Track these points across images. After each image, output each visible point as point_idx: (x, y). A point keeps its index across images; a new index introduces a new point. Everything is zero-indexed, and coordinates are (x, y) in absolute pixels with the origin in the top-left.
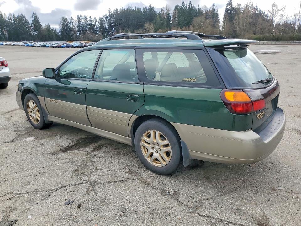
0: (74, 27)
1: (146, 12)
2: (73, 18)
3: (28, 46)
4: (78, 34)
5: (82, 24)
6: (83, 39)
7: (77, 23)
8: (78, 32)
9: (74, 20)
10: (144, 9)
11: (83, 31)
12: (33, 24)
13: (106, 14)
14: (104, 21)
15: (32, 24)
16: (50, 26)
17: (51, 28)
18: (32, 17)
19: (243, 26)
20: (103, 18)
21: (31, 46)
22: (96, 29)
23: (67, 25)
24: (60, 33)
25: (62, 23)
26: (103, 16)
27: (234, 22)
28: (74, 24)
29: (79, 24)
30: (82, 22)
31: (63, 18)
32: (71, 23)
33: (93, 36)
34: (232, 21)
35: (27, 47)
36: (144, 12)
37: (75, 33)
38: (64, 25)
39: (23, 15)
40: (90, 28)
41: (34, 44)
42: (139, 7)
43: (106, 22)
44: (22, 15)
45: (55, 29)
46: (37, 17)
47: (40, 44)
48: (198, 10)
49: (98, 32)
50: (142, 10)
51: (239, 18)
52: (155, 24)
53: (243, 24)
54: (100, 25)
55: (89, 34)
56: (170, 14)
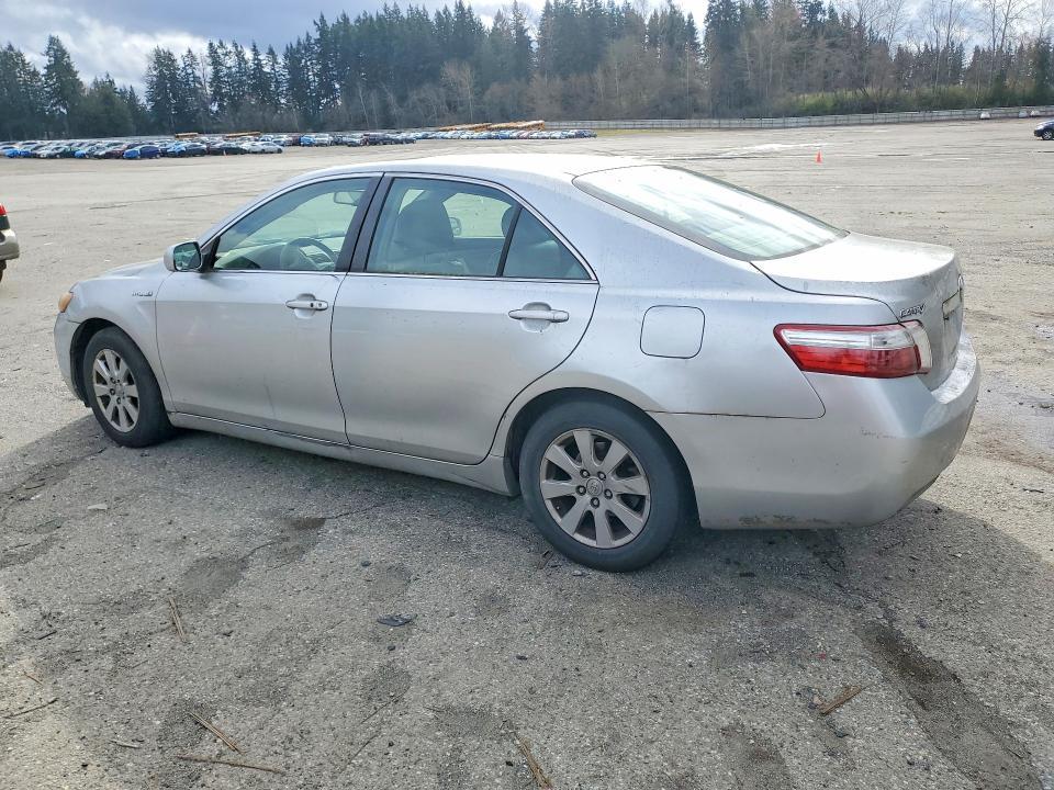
0: (200, 83)
1: (447, 25)
2: (194, 53)
3: (14, 156)
4: (215, 108)
5: (225, 71)
6: (233, 126)
7: (210, 70)
8: (215, 100)
9: (199, 60)
10: (438, 13)
11: (231, 98)
12: (52, 78)
13: (308, 38)
14: (303, 61)
15: (48, 76)
16: (112, 82)
17: (118, 90)
18: (47, 54)
19: (768, 67)
20: (298, 51)
21: (27, 156)
22: (277, 88)
23: (173, 77)
24: (149, 107)
25: (155, 73)
26: (299, 43)
27: (738, 52)
28: (198, 73)
29: (217, 72)
30: (228, 65)
31: (158, 53)
32: (190, 71)
33: (266, 115)
34: (730, 49)
35: (12, 160)
36: (439, 25)
37: (205, 106)
38: (161, 76)
39: (16, 48)
40: (254, 87)
41: (36, 149)
42: (421, 9)
43: (309, 63)
44: (11, 48)
45: (132, 93)
46: (64, 53)
47: (57, 149)
48: (623, 15)
49: (283, 101)
50: (432, 17)
51: (751, 38)
52: (476, 66)
53: (767, 59)
54: (290, 73)
55: (253, 106)
56: (526, 30)
